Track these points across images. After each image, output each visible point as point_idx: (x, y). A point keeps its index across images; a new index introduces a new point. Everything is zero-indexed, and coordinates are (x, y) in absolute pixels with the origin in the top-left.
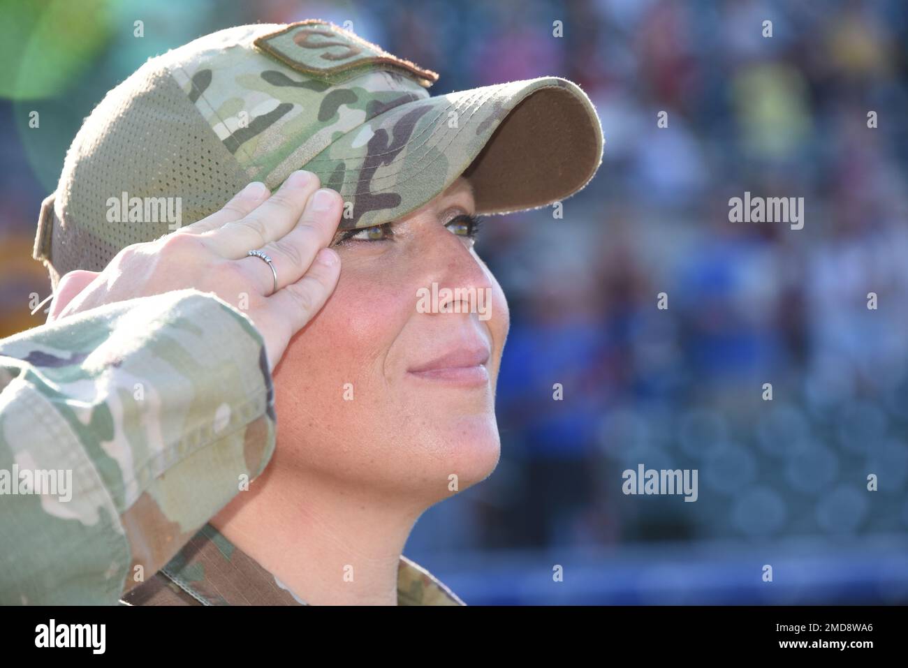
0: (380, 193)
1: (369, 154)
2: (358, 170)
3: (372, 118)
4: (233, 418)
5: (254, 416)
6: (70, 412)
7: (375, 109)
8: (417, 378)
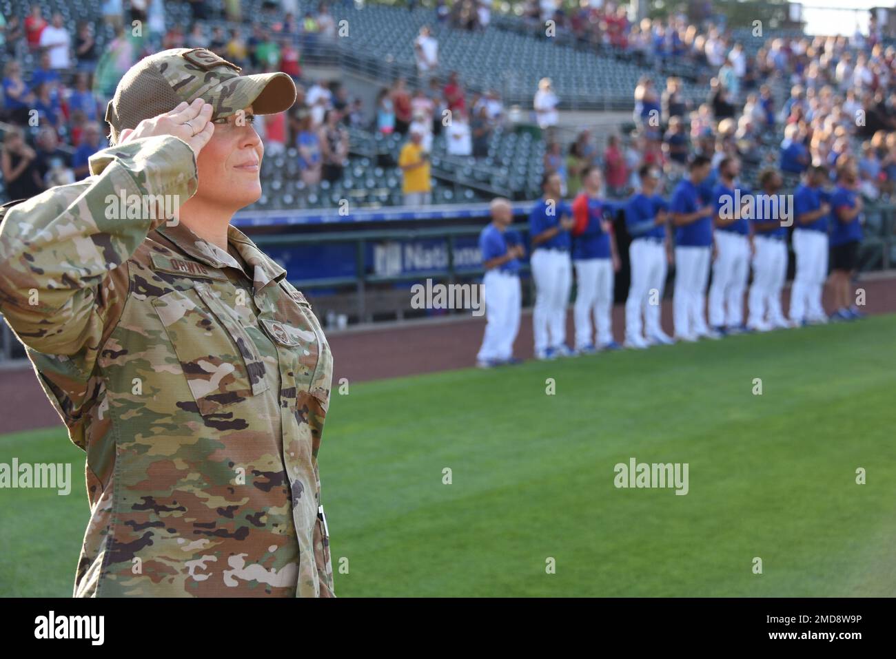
0: (225, 107)
1: (221, 94)
2: (218, 99)
3: (222, 82)
4: (184, 178)
5: (191, 176)
6: (131, 173)
7: (223, 79)
8: (236, 169)
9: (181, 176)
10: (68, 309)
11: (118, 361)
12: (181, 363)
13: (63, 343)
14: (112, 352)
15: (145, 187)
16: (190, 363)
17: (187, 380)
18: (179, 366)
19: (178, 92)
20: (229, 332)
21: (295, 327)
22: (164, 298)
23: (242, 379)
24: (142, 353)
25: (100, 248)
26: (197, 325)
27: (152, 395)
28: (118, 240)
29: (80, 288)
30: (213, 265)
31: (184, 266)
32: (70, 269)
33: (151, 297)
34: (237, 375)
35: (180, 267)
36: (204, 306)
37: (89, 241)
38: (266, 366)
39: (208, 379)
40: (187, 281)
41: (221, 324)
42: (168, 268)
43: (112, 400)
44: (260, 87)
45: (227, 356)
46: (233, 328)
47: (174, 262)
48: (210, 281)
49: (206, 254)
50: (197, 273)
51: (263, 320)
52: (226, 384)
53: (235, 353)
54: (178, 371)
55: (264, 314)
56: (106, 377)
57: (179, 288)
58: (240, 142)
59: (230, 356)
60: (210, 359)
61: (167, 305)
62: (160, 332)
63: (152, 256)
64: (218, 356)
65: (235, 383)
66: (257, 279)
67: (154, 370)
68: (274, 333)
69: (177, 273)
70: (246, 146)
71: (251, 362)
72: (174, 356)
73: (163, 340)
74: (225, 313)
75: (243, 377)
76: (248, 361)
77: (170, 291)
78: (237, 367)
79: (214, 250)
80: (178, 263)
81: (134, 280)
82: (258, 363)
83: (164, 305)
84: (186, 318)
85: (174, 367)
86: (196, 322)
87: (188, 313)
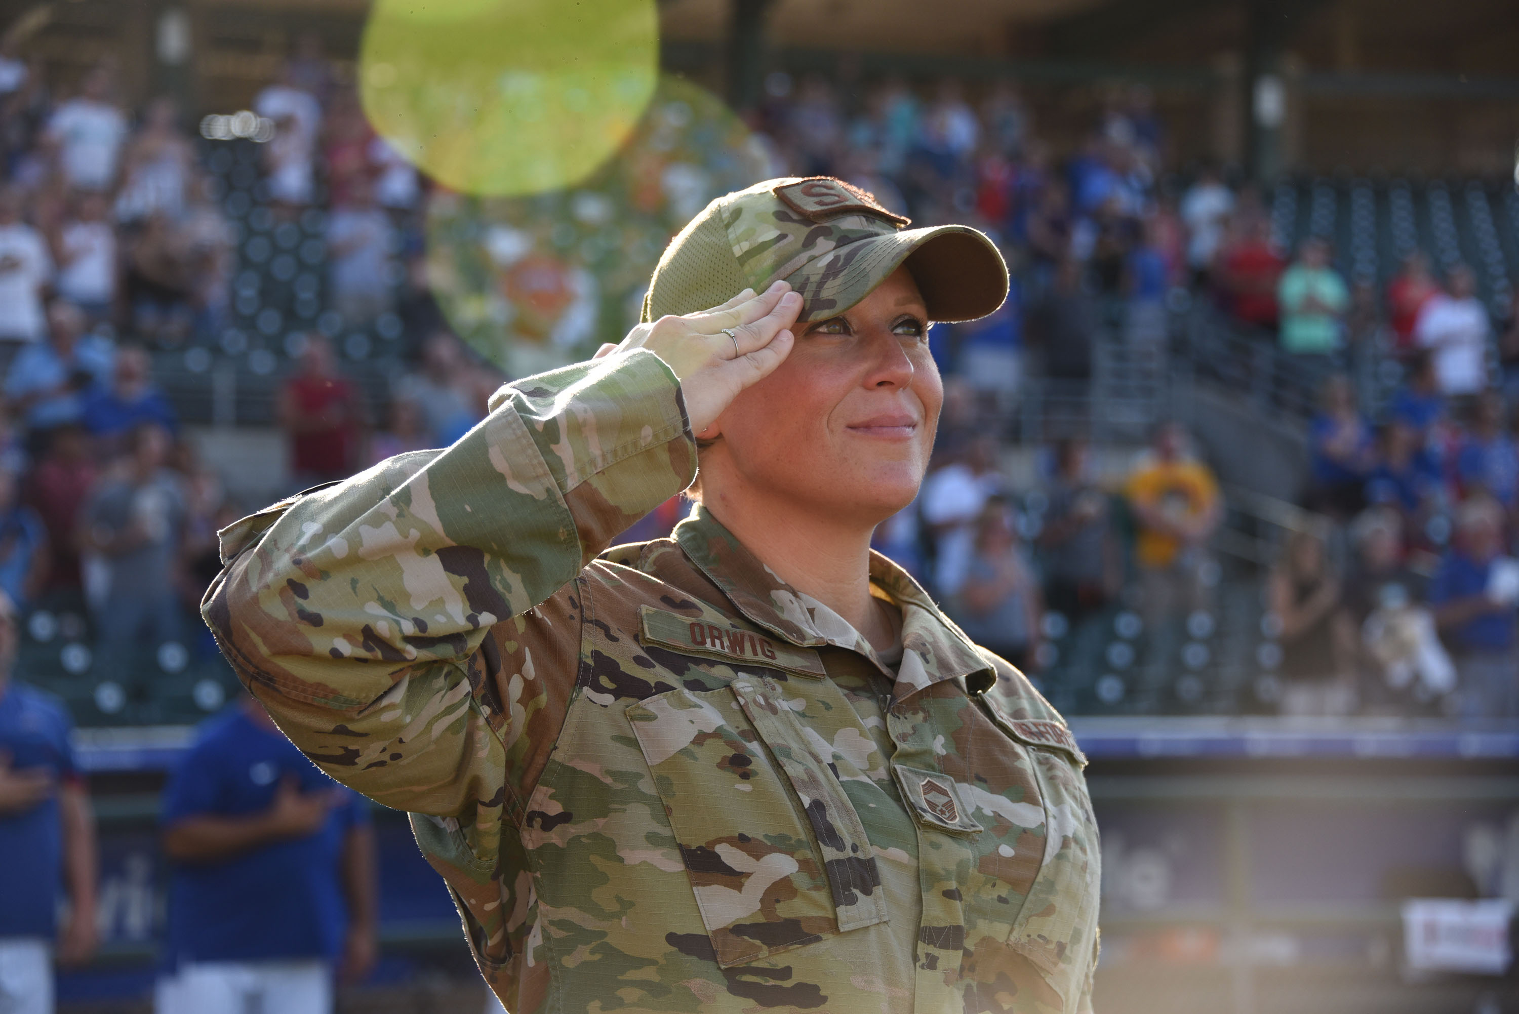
0: (825, 298)
1: (825, 272)
2: (816, 282)
3: (839, 247)
4: (656, 436)
5: (673, 436)
6: (530, 424)
7: (844, 239)
8: (853, 432)
9: (647, 432)
10: (391, 707)
11: (555, 837)
12: (680, 846)
13: (424, 788)
14: (543, 815)
15: (558, 454)
16: (700, 848)
17: (692, 885)
18: (677, 854)
19: (747, 268)
20: (792, 785)
21: (993, 792)
22: (651, 704)
23: (814, 894)
24: (601, 822)
25: (456, 577)
26: (720, 766)
27: (618, 915)
28: (502, 563)
29: (405, 660)
30: (792, 639)
31: (720, 638)
32: (378, 618)
33: (624, 701)
34: (802, 882)
35: (708, 641)
36: (745, 726)
37: (434, 563)
38: (883, 869)
39: (739, 887)
40: (722, 672)
41: (777, 766)
42: (681, 641)
43: (546, 923)
44: (898, 254)
45: (783, 838)
46: (805, 778)
47: (697, 629)
48: (780, 674)
49: (785, 616)
50: (748, 654)
51: (898, 767)
52: (778, 901)
53: (799, 830)
54: (674, 865)
55: (906, 757)
56: (535, 872)
57: (696, 686)
58: (869, 374)
59: (790, 838)
60: (742, 841)
61: (655, 717)
62: (639, 776)
63: (644, 612)
64: (761, 838)
65: (795, 900)
66: (903, 678)
67: (621, 860)
68: (920, 799)
69: (698, 652)
70: (881, 384)
71: (841, 856)
72: (665, 831)
73: (645, 795)
74: (794, 746)
75: (817, 888)
76: (830, 853)
77: (668, 688)
78: (804, 864)
79: (811, 611)
80: (706, 631)
81: (591, 662)
82: (858, 859)
83: (649, 717)
84: (696, 750)
85: (663, 855)
86: (719, 760)
87: (701, 738)
